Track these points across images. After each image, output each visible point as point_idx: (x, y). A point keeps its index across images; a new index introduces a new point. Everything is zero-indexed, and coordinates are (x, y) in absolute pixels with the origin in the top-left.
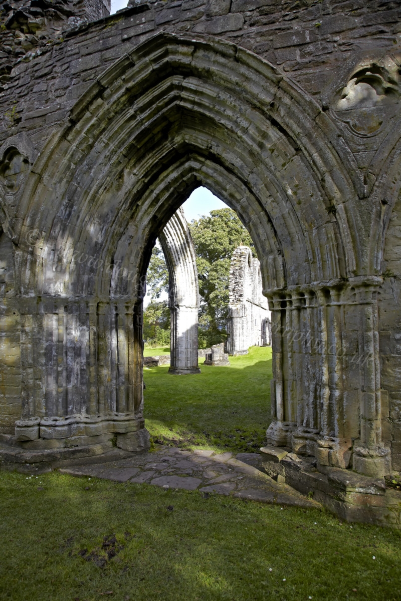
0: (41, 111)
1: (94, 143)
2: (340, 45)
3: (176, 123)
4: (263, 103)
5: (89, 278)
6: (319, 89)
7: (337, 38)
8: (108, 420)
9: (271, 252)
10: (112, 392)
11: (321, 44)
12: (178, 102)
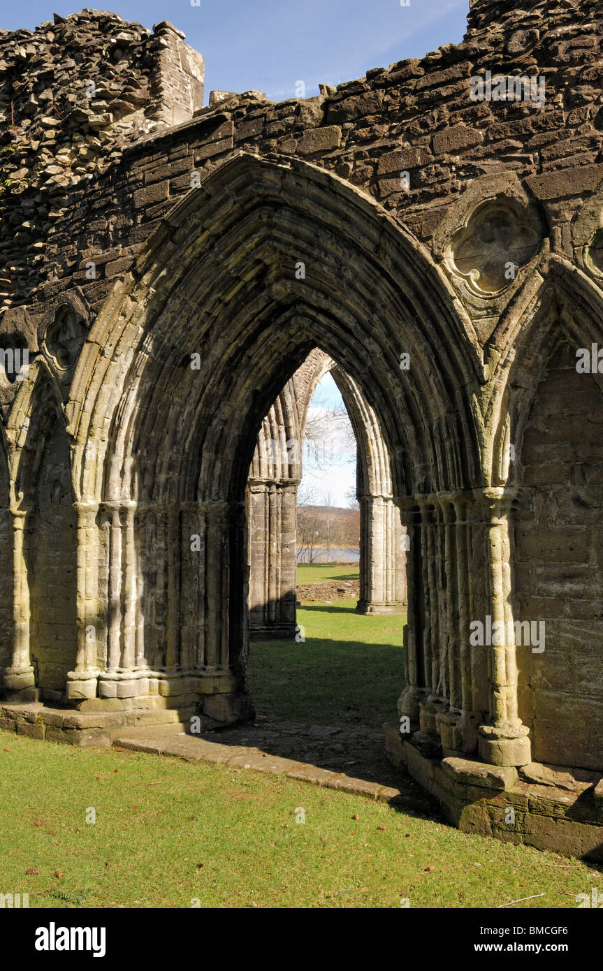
0: (99, 259)
1: (167, 300)
2: (459, 168)
3: (274, 266)
5: (167, 479)
6: (430, 232)
7: (457, 159)
8: (192, 676)
10: (198, 635)
11: (435, 168)
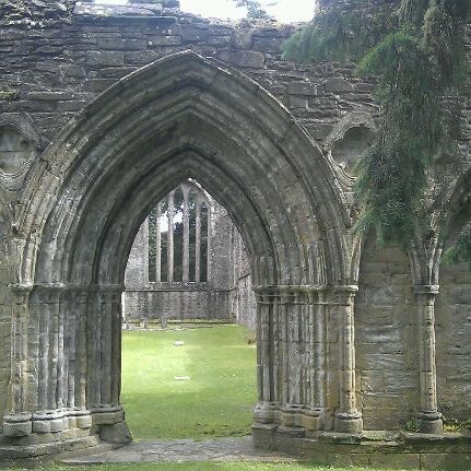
2: (339, 103)
4: (275, 136)
6: (321, 137)
7: (338, 97)
9: (263, 253)
11: (326, 100)
12: (191, 111)
